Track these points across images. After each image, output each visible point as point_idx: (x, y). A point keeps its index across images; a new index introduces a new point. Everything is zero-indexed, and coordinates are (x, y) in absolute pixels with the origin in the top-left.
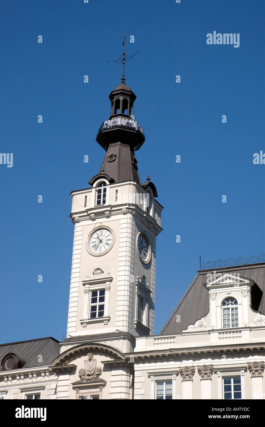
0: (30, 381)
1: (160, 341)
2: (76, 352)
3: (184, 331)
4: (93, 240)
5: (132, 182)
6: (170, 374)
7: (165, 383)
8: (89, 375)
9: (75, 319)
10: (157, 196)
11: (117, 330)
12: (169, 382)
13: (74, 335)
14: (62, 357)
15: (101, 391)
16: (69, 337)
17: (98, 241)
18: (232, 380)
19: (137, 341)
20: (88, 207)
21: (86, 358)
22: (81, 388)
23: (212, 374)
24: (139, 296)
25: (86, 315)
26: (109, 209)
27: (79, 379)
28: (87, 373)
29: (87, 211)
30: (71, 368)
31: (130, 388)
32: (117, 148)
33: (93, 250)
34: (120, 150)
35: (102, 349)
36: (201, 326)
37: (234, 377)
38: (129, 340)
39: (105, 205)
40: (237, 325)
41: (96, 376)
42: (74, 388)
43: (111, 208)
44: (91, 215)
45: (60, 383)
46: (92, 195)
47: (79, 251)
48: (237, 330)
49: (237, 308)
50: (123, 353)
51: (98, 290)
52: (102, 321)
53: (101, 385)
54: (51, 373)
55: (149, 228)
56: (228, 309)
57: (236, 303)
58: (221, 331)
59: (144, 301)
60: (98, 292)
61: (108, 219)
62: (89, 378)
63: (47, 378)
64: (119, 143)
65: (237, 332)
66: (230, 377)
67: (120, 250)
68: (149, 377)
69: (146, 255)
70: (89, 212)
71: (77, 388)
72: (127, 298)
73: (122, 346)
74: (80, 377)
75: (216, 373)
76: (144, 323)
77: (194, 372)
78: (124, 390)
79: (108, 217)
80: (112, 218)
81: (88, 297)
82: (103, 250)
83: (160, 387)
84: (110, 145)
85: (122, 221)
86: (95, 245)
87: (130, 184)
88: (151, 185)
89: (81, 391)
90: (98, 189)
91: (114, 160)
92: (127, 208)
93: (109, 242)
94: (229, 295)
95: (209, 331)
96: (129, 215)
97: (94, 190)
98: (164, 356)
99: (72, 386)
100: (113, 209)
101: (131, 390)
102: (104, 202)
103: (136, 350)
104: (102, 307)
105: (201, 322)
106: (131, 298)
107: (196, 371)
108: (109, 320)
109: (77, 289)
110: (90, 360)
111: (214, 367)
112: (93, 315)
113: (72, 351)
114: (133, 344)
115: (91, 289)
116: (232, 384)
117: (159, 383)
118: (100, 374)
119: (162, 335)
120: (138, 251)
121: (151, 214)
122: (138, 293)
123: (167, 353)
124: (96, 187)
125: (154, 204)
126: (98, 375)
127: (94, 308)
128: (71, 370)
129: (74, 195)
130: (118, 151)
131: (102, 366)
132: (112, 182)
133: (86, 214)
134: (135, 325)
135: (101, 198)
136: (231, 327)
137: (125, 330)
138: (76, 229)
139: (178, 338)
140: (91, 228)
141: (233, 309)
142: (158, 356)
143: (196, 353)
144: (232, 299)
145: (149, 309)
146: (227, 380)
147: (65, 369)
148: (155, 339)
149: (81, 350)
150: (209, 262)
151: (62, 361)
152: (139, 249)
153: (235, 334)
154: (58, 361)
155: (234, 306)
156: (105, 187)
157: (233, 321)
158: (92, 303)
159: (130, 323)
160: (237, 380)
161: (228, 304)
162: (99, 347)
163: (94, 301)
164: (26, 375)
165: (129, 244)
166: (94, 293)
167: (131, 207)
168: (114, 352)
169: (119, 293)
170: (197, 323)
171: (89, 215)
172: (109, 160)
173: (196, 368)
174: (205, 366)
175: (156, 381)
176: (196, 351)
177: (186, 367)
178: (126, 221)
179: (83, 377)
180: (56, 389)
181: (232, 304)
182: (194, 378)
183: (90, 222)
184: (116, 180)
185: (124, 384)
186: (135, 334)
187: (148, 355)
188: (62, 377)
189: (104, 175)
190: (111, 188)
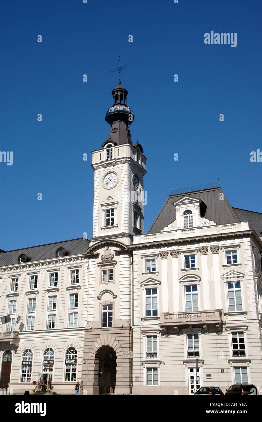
0: (73, 263)
1: (148, 237)
2: (99, 246)
3: (161, 231)
4: (105, 180)
5: (128, 144)
6: (154, 255)
7: (151, 261)
8: (107, 258)
9: (97, 227)
10: (143, 152)
11: (122, 232)
12: (154, 260)
13: (97, 236)
14: (91, 249)
15: (114, 267)
16: (94, 237)
17: (109, 180)
18: (190, 257)
19: (134, 238)
20: (102, 160)
21: (105, 248)
22: (102, 266)
23: (178, 254)
24: (134, 212)
25: (104, 224)
26: (115, 161)
27: (101, 261)
28: (106, 257)
29: (102, 162)
30: (96, 255)
31: (131, 264)
32: (118, 124)
33: (106, 186)
34: (119, 125)
35: (114, 243)
36: (171, 227)
37: (191, 256)
38: (129, 237)
39: (112, 158)
40: (192, 226)
41: (111, 259)
42: (98, 266)
43: (116, 161)
44: (104, 165)
45: (90, 264)
46: (104, 153)
47: (98, 187)
48: (192, 229)
49: (192, 216)
50: (127, 245)
51: (110, 209)
52: (113, 227)
53: (114, 264)
54: (85, 258)
55: (139, 171)
56: (187, 217)
57: (191, 213)
58: (183, 230)
59: (138, 215)
60: (110, 210)
61: (114, 167)
62: (107, 260)
63: (82, 261)
64: (119, 121)
65: (192, 230)
66: (189, 256)
67: (122, 185)
68: (142, 258)
69: (137, 188)
70: (103, 163)
71: (100, 266)
72: (127, 213)
73: (126, 241)
74: (102, 259)
75: (180, 254)
76: (138, 227)
77: (168, 254)
78: (128, 266)
79: (114, 166)
80: (117, 166)
81: (104, 214)
82: (112, 185)
83: (148, 263)
84: (114, 122)
85: (123, 168)
86: (107, 183)
87: (126, 145)
88: (139, 146)
89: (102, 267)
90: (107, 149)
91: (117, 131)
92: (125, 160)
93: (115, 181)
94: (187, 209)
95: (176, 230)
96: (127, 164)
97: (105, 150)
98: (150, 246)
99: (97, 265)
100: (117, 161)
101: (132, 265)
102: (111, 157)
103: (134, 243)
104: (113, 219)
105: (171, 225)
106: (130, 213)
107: (169, 253)
108: (117, 227)
109: (97, 209)
110: (107, 250)
111: (180, 251)
112: (108, 224)
113: (97, 245)
114: (132, 240)
115: (106, 209)
116: (190, 260)
117: (148, 261)
118: (114, 258)
119: (149, 234)
120: (133, 185)
121: (140, 163)
122: (134, 210)
123: (152, 244)
124: (106, 148)
125: (142, 157)
126: (112, 258)
127: (108, 220)
128: (97, 256)
129: (93, 153)
130: (118, 126)
131: (114, 253)
132: (116, 144)
133: (101, 164)
134: (133, 229)
135: (109, 154)
136: (189, 227)
137: (127, 232)
138: (95, 174)
139: (158, 235)
140: (104, 173)
141: (189, 217)
142: (146, 246)
143: (169, 243)
144: (189, 211)
145: (141, 219)
146: (187, 258)
147: (93, 255)
148: (145, 236)
149: (101, 244)
150: (175, 190)
151: (91, 251)
152: (133, 184)
153: (191, 231)
154: (88, 251)
155: (191, 215)
156: (111, 148)
157: (190, 223)
158: (107, 217)
159: (130, 228)
160: (193, 257)
161: (187, 214)
162: (112, 242)
163: (108, 215)
164: (70, 260)
165: (127, 182)
166: (108, 211)
167: (128, 159)
168: (121, 245)
169: (122, 211)
170: (169, 226)
171: (103, 165)
172: (113, 131)
173: (169, 252)
174: (174, 250)
175: (146, 260)
176: (169, 242)
177: (163, 252)
178: (125, 167)
179: (103, 259)
180: (88, 267)
181: (189, 214)
182: (168, 257)
183: (104, 169)
184: (118, 143)
185: (128, 262)
186: (133, 234)
187: (141, 246)
188: (91, 260)
189: (111, 141)
190: (115, 148)
